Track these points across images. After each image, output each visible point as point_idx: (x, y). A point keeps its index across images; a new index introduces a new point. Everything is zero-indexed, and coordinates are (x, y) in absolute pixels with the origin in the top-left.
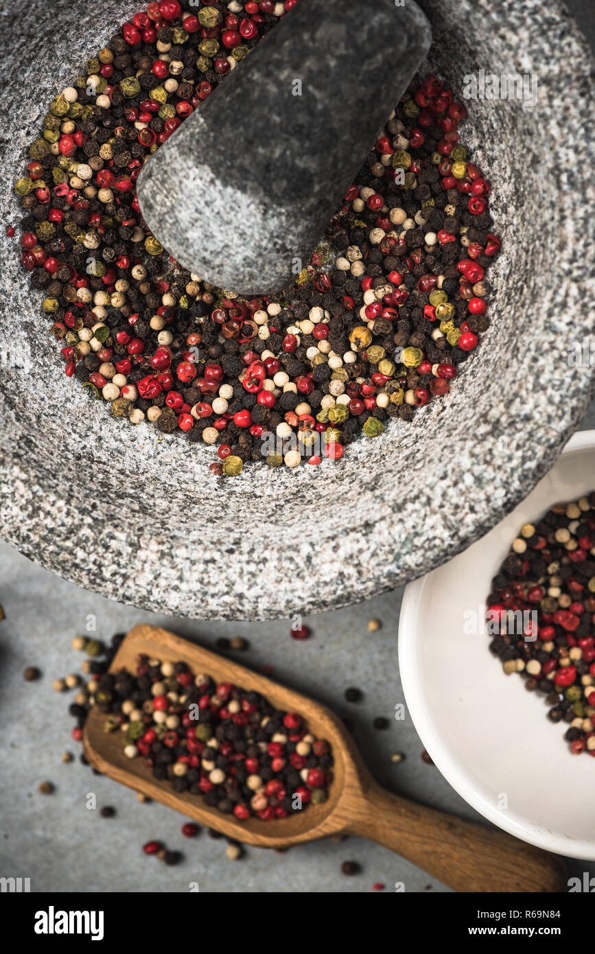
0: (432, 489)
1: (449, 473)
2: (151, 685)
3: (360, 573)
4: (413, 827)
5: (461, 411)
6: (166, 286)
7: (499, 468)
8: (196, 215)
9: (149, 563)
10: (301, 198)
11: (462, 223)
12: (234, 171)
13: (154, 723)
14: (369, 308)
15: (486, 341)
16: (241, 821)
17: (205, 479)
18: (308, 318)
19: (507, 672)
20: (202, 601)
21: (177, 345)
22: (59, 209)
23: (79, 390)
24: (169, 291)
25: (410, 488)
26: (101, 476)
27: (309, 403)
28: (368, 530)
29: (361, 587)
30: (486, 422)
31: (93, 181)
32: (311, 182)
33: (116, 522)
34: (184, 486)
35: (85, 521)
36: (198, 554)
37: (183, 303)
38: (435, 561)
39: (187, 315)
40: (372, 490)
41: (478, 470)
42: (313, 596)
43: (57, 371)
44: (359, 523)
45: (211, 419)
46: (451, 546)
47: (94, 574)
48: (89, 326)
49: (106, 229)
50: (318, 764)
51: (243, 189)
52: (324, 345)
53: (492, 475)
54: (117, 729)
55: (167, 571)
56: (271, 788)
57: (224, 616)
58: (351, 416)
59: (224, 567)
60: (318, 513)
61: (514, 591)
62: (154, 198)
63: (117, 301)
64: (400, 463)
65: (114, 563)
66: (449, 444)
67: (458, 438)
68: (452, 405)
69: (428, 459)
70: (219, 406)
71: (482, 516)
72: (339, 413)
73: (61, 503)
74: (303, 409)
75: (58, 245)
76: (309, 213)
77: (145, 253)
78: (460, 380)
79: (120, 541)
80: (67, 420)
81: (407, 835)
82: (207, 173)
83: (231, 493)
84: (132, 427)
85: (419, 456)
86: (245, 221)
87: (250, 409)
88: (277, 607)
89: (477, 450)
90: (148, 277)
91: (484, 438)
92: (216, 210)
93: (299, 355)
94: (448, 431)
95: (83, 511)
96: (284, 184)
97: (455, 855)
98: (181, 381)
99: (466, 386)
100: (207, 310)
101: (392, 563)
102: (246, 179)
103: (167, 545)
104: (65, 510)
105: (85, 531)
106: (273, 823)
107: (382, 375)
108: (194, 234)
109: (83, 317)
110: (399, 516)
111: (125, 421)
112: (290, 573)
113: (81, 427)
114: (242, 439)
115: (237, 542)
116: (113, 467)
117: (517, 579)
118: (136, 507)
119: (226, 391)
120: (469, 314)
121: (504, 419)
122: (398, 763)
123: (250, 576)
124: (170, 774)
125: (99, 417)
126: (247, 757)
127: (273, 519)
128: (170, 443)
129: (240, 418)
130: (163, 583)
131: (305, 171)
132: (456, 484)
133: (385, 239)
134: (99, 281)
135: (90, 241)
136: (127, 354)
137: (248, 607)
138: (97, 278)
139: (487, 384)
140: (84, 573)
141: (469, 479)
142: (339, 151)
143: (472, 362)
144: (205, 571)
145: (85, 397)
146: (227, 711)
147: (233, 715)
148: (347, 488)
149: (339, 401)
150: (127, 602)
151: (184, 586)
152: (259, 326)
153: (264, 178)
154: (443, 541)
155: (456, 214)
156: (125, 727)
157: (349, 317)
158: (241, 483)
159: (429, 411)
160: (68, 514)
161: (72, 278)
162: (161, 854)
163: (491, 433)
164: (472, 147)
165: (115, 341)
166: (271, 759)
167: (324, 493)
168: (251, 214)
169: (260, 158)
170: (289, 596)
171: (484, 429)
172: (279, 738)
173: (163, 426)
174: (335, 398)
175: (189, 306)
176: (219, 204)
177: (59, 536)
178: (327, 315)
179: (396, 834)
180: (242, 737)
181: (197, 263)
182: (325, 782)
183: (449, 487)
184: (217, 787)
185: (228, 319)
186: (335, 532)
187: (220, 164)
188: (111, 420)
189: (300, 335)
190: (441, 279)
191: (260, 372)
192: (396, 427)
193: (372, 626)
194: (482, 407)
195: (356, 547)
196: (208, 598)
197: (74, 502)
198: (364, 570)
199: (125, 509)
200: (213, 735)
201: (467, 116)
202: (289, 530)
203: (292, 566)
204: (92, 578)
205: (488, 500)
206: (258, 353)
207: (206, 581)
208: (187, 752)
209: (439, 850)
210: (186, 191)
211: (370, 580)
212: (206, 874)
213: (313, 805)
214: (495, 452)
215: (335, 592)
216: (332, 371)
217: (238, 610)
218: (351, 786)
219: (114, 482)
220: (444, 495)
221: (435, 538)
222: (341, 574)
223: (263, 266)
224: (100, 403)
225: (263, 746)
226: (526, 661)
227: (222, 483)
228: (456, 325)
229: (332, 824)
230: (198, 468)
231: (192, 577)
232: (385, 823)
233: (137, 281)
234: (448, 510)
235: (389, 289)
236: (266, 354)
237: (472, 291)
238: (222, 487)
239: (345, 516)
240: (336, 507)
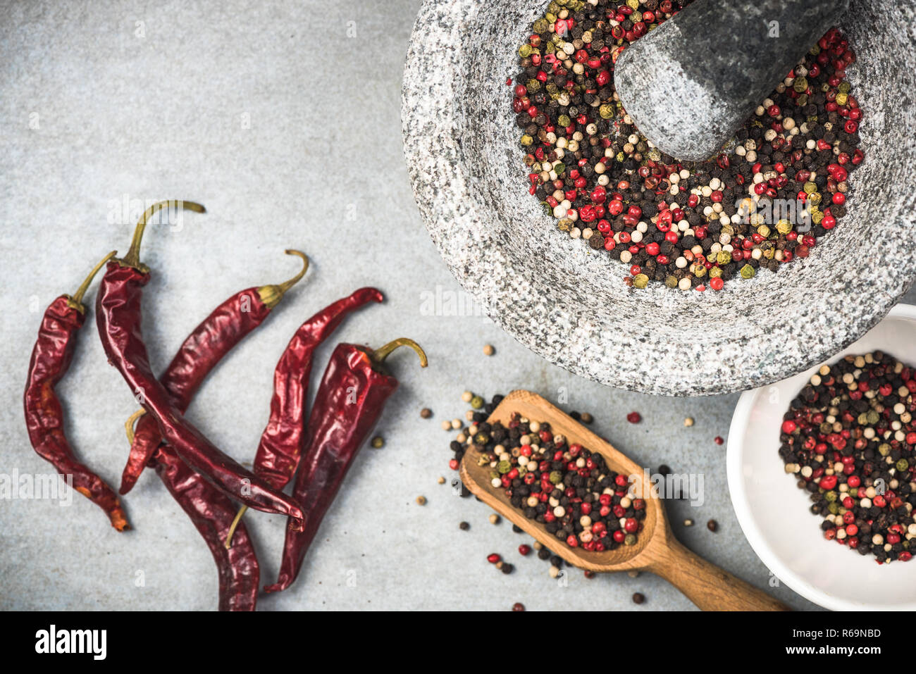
0: (795, 322)
1: (809, 312)
2: (520, 437)
3: (732, 372)
4: (698, 574)
5: (818, 271)
6: (609, 142)
7: (845, 315)
8: (664, 96)
9: (582, 338)
10: (739, 97)
11: (837, 137)
12: (698, 70)
13: (518, 465)
14: (758, 186)
15: (842, 225)
16: (571, 547)
17: (620, 287)
18: (708, 185)
19: (787, 472)
20: (616, 372)
21: (611, 187)
22: (545, 72)
23: (537, 206)
24: (610, 147)
25: (777, 318)
26: (550, 270)
27: (702, 246)
28: (744, 343)
29: (732, 382)
30: (840, 281)
31: (573, 58)
32: (749, 87)
33: (563, 305)
34: (605, 289)
35: (541, 300)
36: (619, 338)
37: (620, 157)
38: (787, 373)
39: (621, 166)
40: (746, 316)
41: (830, 314)
42: (696, 383)
43: (526, 189)
44: (737, 337)
45: (628, 245)
46: (801, 364)
47: (541, 339)
48: (550, 161)
49: (576, 92)
50: (634, 516)
51: (702, 83)
52: (718, 207)
53: (840, 320)
54: (487, 465)
55: (594, 346)
56: (596, 527)
57: (628, 386)
58: (732, 261)
59: (636, 351)
60: (705, 325)
61: (804, 413)
62: (633, 77)
63: (573, 147)
64: (768, 300)
65: (557, 333)
66: (809, 292)
67: (816, 289)
68: (811, 266)
69: (791, 300)
70: (636, 237)
71: (827, 347)
72: (726, 257)
73: (526, 284)
74: (697, 250)
75: (540, 98)
76: (741, 109)
77: (599, 115)
78: (818, 249)
79: (565, 319)
80: (529, 226)
81: (693, 578)
82: (677, 67)
83: (639, 300)
84: (570, 240)
85: (783, 297)
86: (698, 106)
87: (660, 243)
88: (669, 387)
89: (832, 300)
90: (597, 135)
91: (838, 292)
92: (679, 95)
93: (698, 210)
94: (808, 283)
95: (540, 292)
96: (731, 85)
97: (726, 599)
98: (610, 214)
99: (823, 254)
100: (637, 166)
101: (756, 369)
102: (705, 77)
103: (598, 328)
104: (528, 290)
105: (540, 307)
106: (593, 553)
107: (760, 235)
108: (659, 109)
109: (548, 153)
110: (768, 336)
111: (566, 235)
112: (683, 364)
113: (537, 234)
114: (649, 264)
115: (647, 335)
116: (558, 266)
117: (808, 404)
118: (575, 298)
119: (642, 227)
120: (832, 203)
121: (855, 281)
122: (689, 526)
123: (653, 361)
124: (524, 503)
125: (549, 228)
126: (583, 501)
127: (671, 323)
128: (596, 257)
129: (652, 248)
130: (589, 353)
131: (747, 79)
132: (813, 321)
133: (776, 139)
134: (563, 130)
135: (564, 100)
136: (573, 187)
137: (648, 382)
138: (563, 127)
139: (842, 255)
140: (534, 337)
141: (822, 319)
142: (773, 69)
143: (829, 238)
144: (622, 351)
145: (541, 212)
146: (575, 465)
147: (579, 469)
148: (726, 312)
149: (724, 248)
150: (559, 364)
151: (604, 359)
152: (672, 184)
153: (718, 78)
154: (796, 360)
155: (832, 130)
156: (493, 464)
157: (739, 190)
158: (646, 294)
159: (791, 267)
160: (530, 292)
161: (545, 124)
162: (500, 564)
163: (844, 290)
164: (854, 84)
165: (568, 175)
166: (601, 506)
167: (708, 312)
168: (703, 102)
169: (718, 63)
170: (679, 380)
171: (838, 285)
172: (609, 491)
173: (593, 243)
174: (722, 246)
175: (624, 160)
176: (682, 91)
177: (520, 307)
178: (723, 185)
179: (685, 576)
180: (584, 486)
181: (656, 130)
182: (637, 530)
183: (807, 322)
184: (558, 520)
185: (650, 175)
186: (720, 340)
187: (689, 62)
188: (556, 232)
189: (701, 196)
190: (813, 175)
191: (669, 217)
192: (764, 274)
193: (688, 422)
194: (838, 270)
195: (734, 353)
196: (620, 371)
197: (535, 284)
198: (736, 370)
199: (568, 297)
200: (562, 481)
201: (855, 61)
202: (685, 333)
203: (685, 359)
204: (539, 341)
205: (833, 337)
206: (668, 204)
207: (621, 359)
208: (540, 490)
209: (715, 593)
210: (659, 77)
211: (739, 378)
212: (530, 585)
213: (625, 545)
214: (844, 303)
215: (712, 383)
216: (722, 227)
217: (640, 383)
218: (658, 536)
219: (559, 276)
220: (803, 327)
221: (791, 357)
222: (719, 371)
223: (701, 140)
224: (550, 218)
225: (597, 495)
226: (802, 466)
227: (631, 292)
228: (820, 210)
229: (640, 561)
230: (614, 278)
231: (612, 353)
232: (679, 567)
233: (589, 135)
234: (804, 339)
235: (774, 175)
236: (674, 206)
237: (837, 187)
238: (632, 295)
239: (726, 330)
240: (719, 323)
